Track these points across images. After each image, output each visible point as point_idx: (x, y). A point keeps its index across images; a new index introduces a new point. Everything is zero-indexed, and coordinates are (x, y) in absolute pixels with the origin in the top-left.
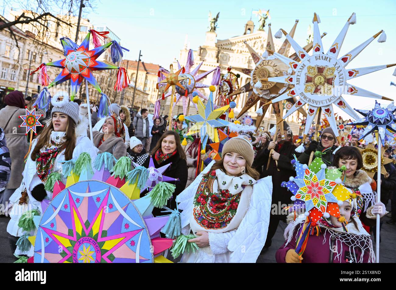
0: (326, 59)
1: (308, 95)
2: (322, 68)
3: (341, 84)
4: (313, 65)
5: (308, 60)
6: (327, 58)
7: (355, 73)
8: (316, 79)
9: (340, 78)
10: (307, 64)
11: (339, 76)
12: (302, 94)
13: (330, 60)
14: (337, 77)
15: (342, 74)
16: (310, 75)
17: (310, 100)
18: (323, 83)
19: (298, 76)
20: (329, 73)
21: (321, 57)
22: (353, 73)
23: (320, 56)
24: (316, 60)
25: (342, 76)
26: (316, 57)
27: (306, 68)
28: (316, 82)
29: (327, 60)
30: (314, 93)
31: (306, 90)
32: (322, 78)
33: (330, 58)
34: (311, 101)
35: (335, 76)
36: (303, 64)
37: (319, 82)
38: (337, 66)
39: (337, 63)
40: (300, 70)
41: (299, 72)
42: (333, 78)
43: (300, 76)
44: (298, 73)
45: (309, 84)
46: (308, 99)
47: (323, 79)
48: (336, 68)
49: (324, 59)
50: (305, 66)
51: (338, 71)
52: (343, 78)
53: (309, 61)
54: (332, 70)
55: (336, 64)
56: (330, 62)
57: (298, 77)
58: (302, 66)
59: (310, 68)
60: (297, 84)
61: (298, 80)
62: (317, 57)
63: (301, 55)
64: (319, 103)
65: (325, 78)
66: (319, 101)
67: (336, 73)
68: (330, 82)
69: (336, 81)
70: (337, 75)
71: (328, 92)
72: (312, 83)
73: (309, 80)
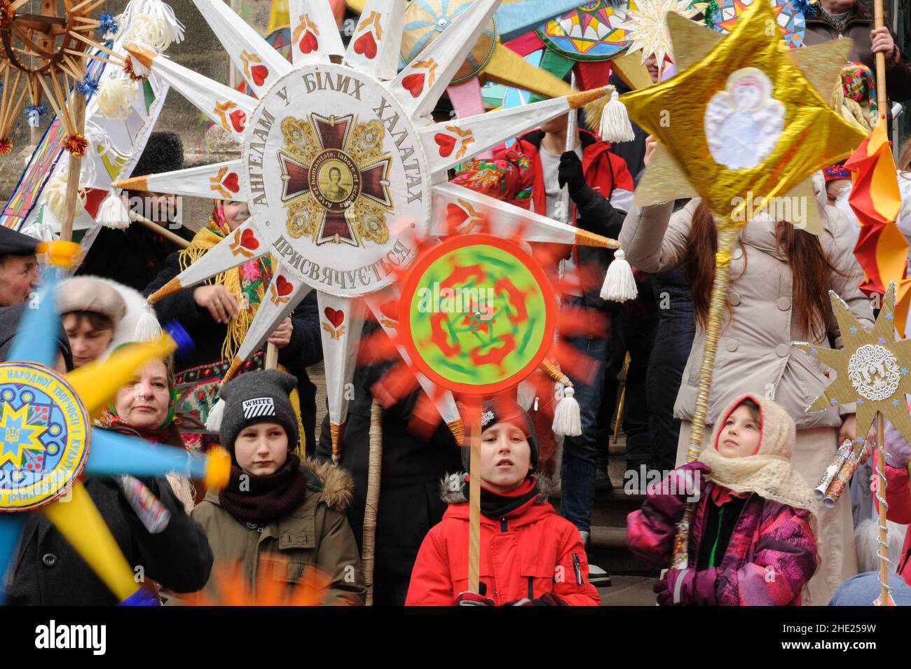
0: (343, 84)
1: (305, 246)
2: (336, 125)
3: (415, 190)
4: (301, 115)
5: (279, 93)
6: (347, 80)
7: (459, 138)
9: (406, 168)
10: (278, 109)
11: (403, 159)
12: (280, 244)
13: (357, 91)
14: (397, 163)
15: (412, 150)
16: (300, 160)
17: (315, 271)
18: (349, 190)
19: (254, 163)
20: (363, 145)
21: (323, 77)
22: (455, 140)
23: (318, 75)
24: (309, 91)
25: (414, 156)
26: (305, 77)
27: (276, 129)
28: (323, 187)
29: (350, 91)
30: (324, 236)
31: (296, 227)
32: (343, 167)
33: (357, 82)
34: (322, 277)
35: (389, 159)
36: (265, 113)
37: (335, 189)
38: (388, 113)
39: (384, 101)
40: (257, 140)
41: (252, 146)
42: (382, 167)
43: (260, 165)
44: (252, 151)
45: (301, 197)
46: (307, 268)
47: (347, 176)
48: (387, 124)
49: (335, 87)
50: (273, 119)
51: (397, 138)
52: (416, 166)
53: (285, 97)
54: (372, 132)
55: (383, 106)
56: (358, 97)
57: (256, 170)
58: (261, 122)
59: (292, 128)
60: (255, 201)
61: (257, 184)
62: (310, 78)
63: (252, 68)
64: (352, 281)
65: (354, 168)
66: (349, 273)
67: (388, 144)
68: (376, 187)
69: (395, 182)
70: (396, 155)
71: (377, 231)
72: (311, 194)
73: (298, 182)
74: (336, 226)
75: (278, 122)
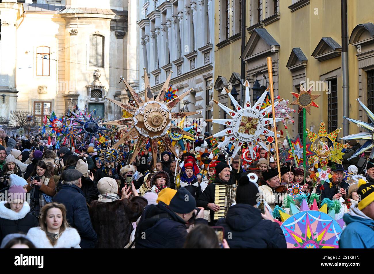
0: (254, 113)
1: (241, 134)
2: (251, 118)
3: (261, 128)
4: (245, 116)
5: (242, 112)
8: (247, 125)
10: (242, 115)
12: (236, 133)
14: (259, 124)
16: (243, 122)
17: (241, 137)
18: (250, 127)
20: (255, 121)
21: (251, 111)
22: (268, 122)
24: (248, 112)
25: (262, 124)
27: (241, 117)
30: (244, 133)
31: (240, 131)
32: (250, 124)
33: (256, 112)
36: (240, 115)
37: (248, 127)
38: (260, 118)
40: (237, 118)
42: (257, 124)
44: (235, 119)
45: (242, 127)
46: (240, 137)
49: (252, 113)
54: (257, 120)
55: (259, 116)
56: (256, 115)
57: (235, 122)
58: (238, 116)
59: (243, 117)
60: (233, 126)
61: (235, 124)
63: (238, 108)
65: (252, 124)
66: (246, 138)
67: (259, 122)
68: (255, 127)
69: (258, 127)
70: (259, 123)
71: (253, 133)
72: (244, 127)
73: (242, 125)
74: (247, 131)
75: (241, 116)
